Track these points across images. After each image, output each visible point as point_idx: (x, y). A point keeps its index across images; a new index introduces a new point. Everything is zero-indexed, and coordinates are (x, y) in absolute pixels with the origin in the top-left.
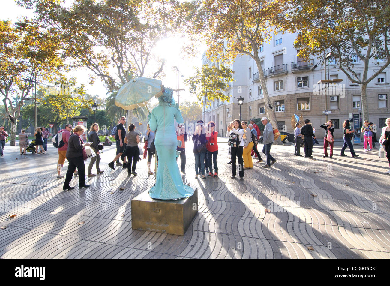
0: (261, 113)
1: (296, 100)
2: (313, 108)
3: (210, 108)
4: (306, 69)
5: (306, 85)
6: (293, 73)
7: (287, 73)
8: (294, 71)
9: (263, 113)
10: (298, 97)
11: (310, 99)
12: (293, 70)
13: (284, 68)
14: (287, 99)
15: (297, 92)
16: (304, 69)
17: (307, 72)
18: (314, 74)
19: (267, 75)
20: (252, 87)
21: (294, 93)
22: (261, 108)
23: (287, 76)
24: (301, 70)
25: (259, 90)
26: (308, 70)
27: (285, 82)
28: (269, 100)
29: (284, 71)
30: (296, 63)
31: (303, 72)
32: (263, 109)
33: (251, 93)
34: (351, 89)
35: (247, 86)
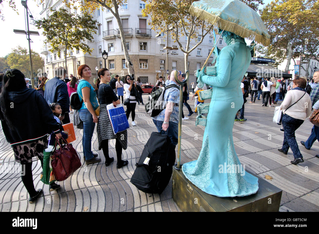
0: (111, 68)
1: (139, 60)
2: (150, 68)
3: (55, 59)
4: (146, 36)
5: (145, 50)
6: (137, 38)
7: (132, 37)
9: (113, 68)
10: (140, 58)
11: (148, 61)
12: (137, 35)
13: (130, 32)
14: (132, 58)
15: (140, 54)
17: (146, 39)
18: (151, 41)
19: (116, 35)
20: (102, 44)
21: (137, 54)
22: (111, 64)
23: (132, 39)
24: (143, 36)
25: (109, 47)
27: (130, 44)
28: (129, 57)
29: (130, 34)
30: (138, 29)
31: (143, 38)
32: (113, 65)
33: (101, 49)
34: (172, 57)
35: (96, 42)
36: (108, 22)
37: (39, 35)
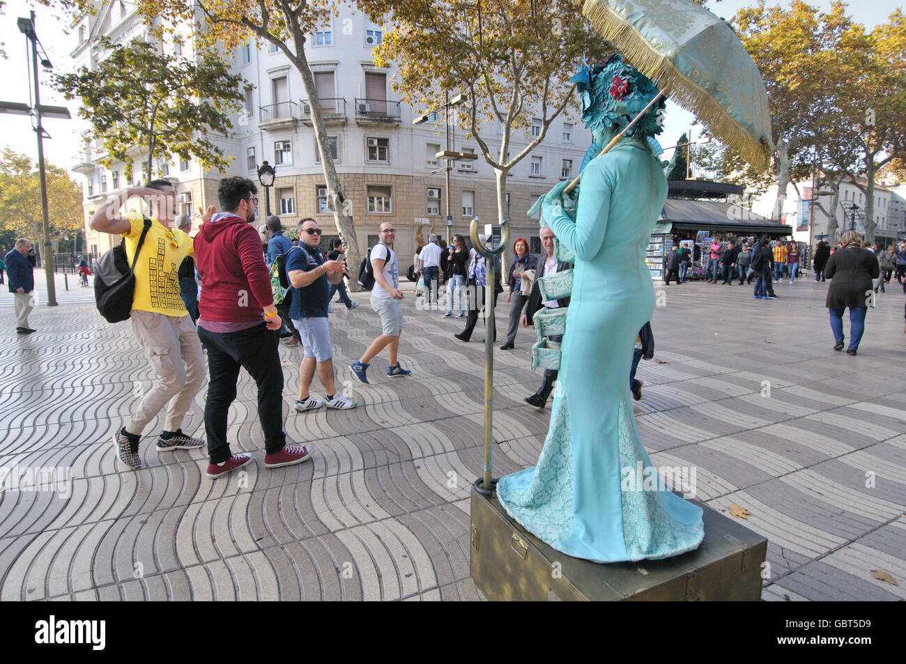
0: (284, 212)
1: (365, 188)
2: (398, 210)
4: (385, 121)
5: (384, 159)
6: (359, 125)
7: (344, 124)
8: (361, 119)
9: (290, 211)
10: (369, 183)
11: (393, 190)
12: (359, 116)
13: (339, 110)
14: (346, 184)
15: (369, 171)
16: (381, 121)
17: (386, 128)
18: (400, 136)
19: (299, 118)
20: (257, 142)
21: (361, 171)
22: (284, 201)
23: (345, 129)
24: (375, 120)
25: (277, 152)
26: (389, 125)
27: (341, 143)
28: (337, 181)
29: (339, 115)
30: (364, 102)
31: (377, 127)
32: (289, 202)
33: (254, 157)
34: (460, 179)
36: (275, 81)
37: (70, 118)
